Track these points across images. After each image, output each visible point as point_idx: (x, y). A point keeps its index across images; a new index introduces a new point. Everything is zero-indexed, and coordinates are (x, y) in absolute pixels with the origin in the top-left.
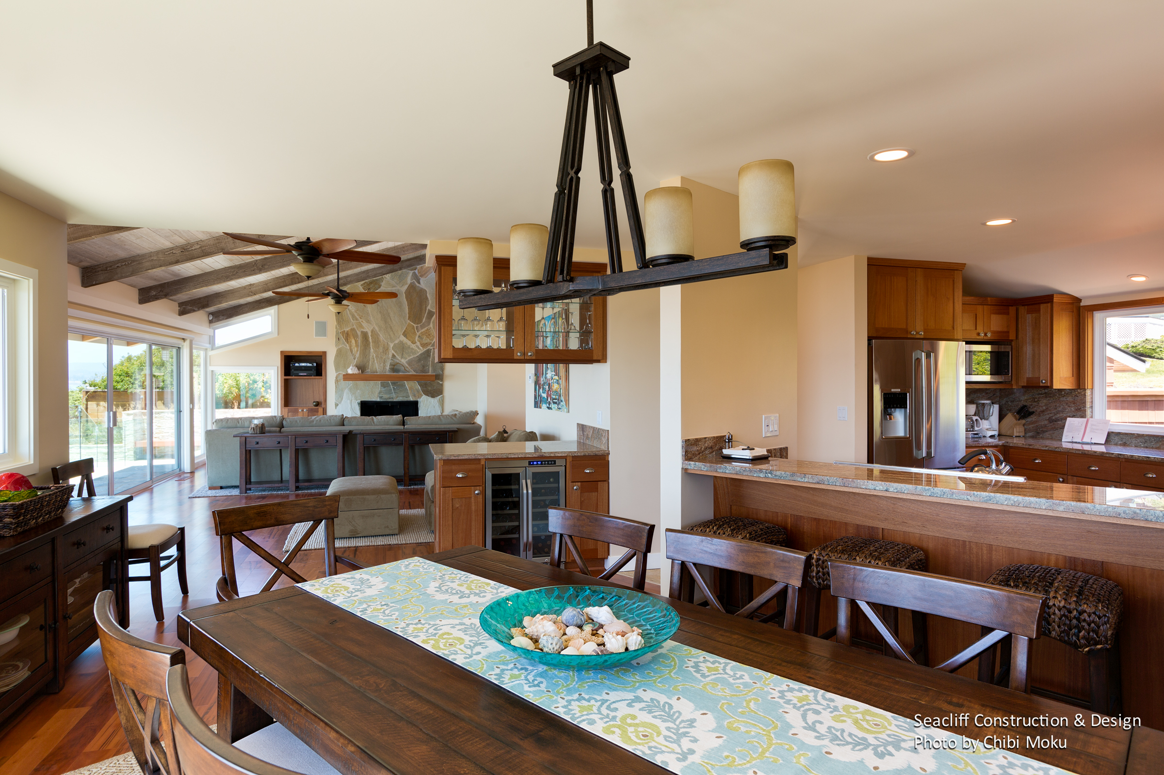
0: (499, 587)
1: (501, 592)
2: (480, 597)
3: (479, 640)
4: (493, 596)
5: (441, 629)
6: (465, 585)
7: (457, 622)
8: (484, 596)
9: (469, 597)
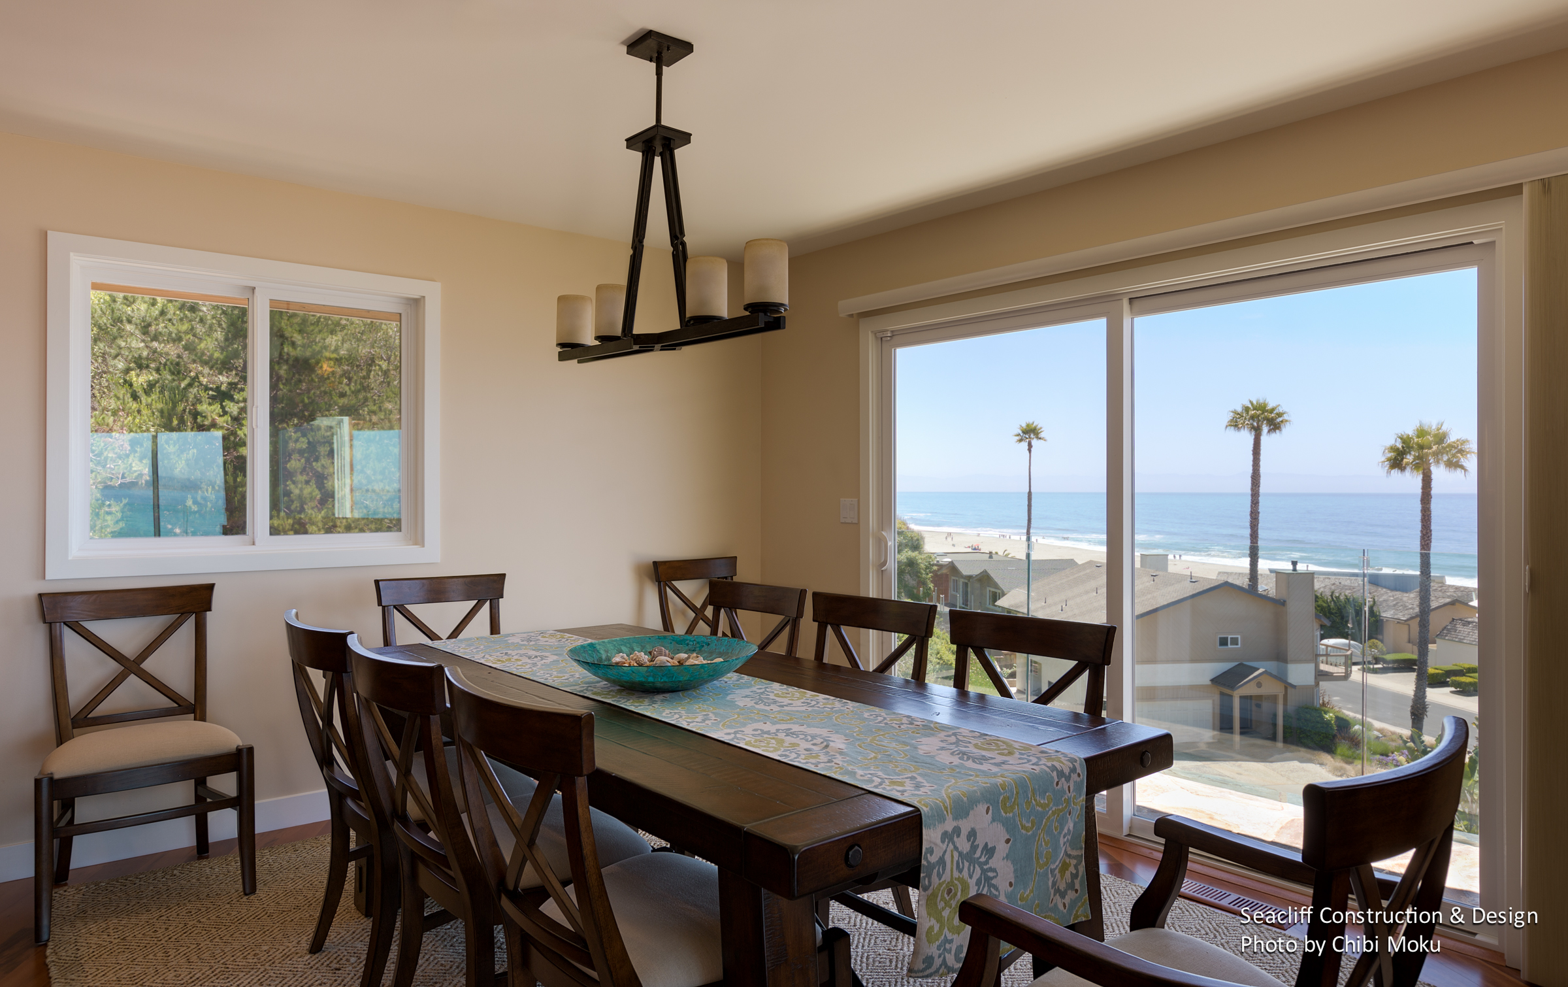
0: (732, 740)
1: (729, 734)
2: (760, 730)
3: (759, 695)
4: (743, 729)
5: (802, 703)
6: (786, 744)
7: (785, 708)
8: (755, 730)
9: (778, 730)
